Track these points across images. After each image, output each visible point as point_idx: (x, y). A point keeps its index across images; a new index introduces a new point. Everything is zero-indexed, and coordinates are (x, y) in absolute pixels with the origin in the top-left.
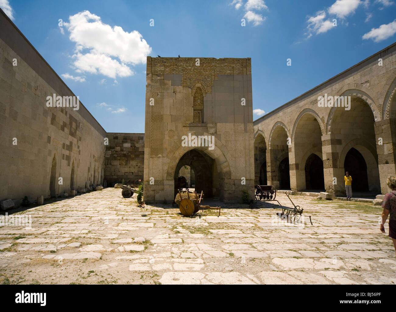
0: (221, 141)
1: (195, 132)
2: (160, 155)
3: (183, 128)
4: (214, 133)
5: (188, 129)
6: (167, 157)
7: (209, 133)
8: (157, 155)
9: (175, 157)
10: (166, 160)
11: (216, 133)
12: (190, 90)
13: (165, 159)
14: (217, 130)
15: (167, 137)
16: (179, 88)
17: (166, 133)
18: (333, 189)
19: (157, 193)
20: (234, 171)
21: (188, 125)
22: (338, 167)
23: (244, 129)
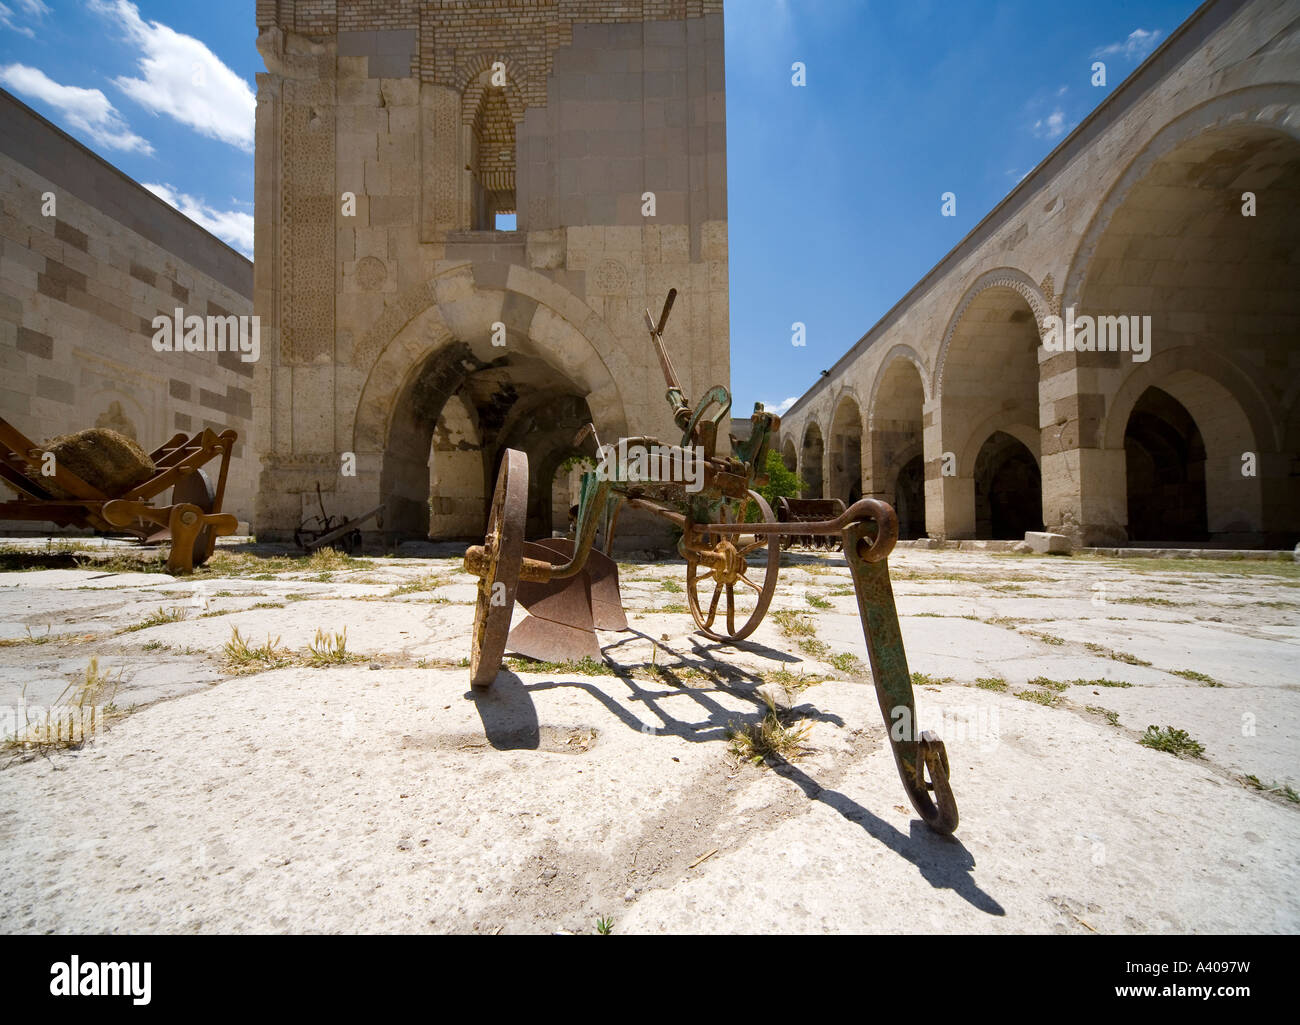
0: (584, 300)
1: (469, 262)
2: (325, 358)
3: (421, 249)
4: (553, 265)
5: (442, 251)
6: (355, 361)
7: (531, 269)
8: (309, 357)
9: (386, 363)
10: (351, 377)
11: (563, 265)
12: (453, 96)
13: (347, 370)
14: (569, 256)
15: (351, 287)
16: (404, 88)
17: (350, 267)
18: (1075, 523)
19: (308, 504)
20: (640, 423)
21: (444, 239)
22: (1102, 444)
23: (685, 248)
